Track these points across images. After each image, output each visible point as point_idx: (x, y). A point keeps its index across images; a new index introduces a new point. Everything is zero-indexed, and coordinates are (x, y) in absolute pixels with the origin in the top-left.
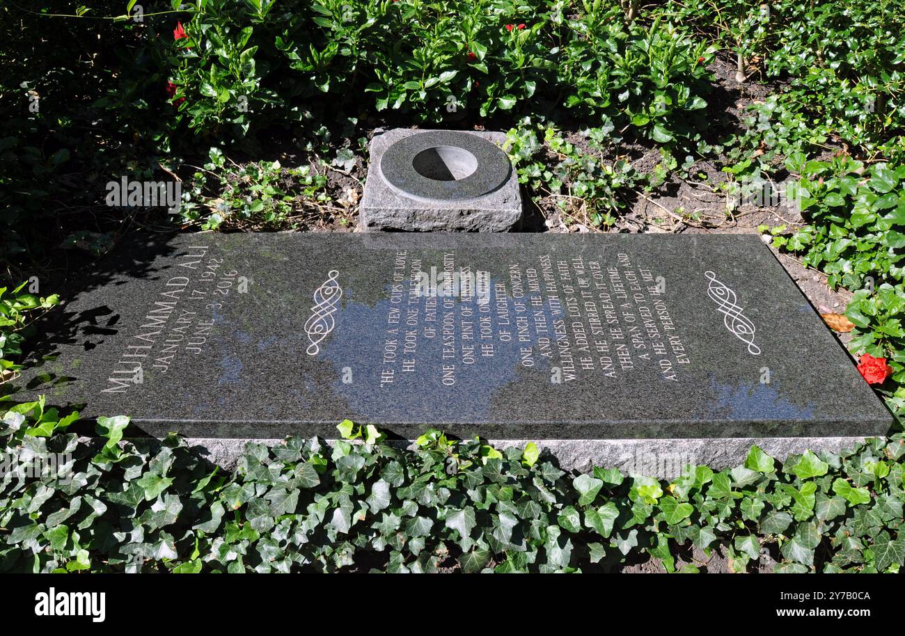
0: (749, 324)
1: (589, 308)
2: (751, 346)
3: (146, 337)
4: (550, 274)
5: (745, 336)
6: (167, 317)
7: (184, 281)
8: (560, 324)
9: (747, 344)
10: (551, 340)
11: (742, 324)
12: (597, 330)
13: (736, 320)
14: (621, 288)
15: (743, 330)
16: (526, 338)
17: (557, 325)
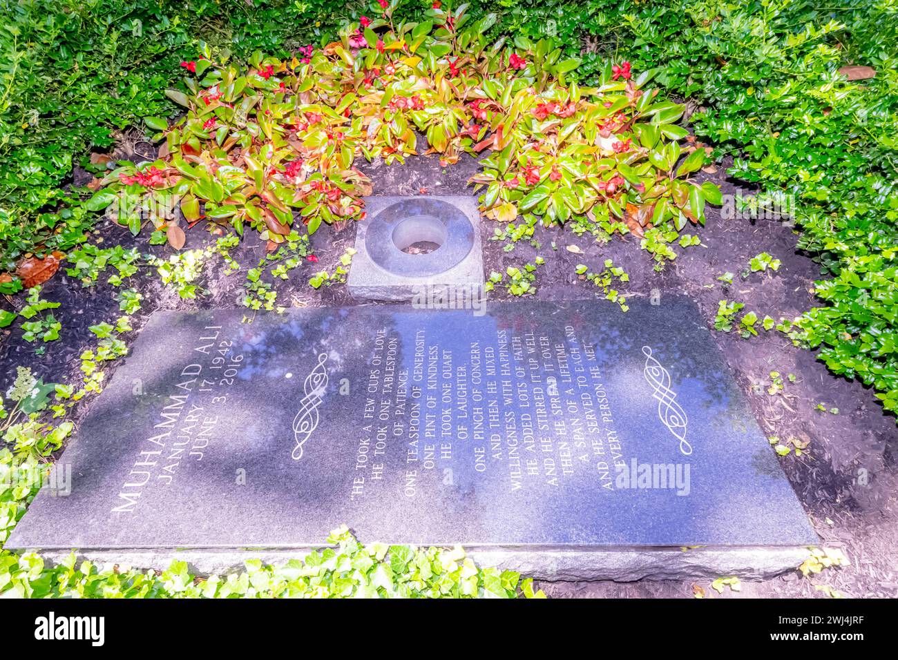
0: (682, 414)
1: (537, 395)
2: (683, 443)
3: (156, 440)
4: (505, 353)
5: (676, 430)
6: (178, 414)
7: (197, 368)
8: (511, 416)
9: (679, 441)
10: (502, 437)
11: (675, 414)
12: (544, 423)
13: (670, 409)
14: (566, 370)
15: (676, 422)
16: (481, 435)
17: (508, 418)
